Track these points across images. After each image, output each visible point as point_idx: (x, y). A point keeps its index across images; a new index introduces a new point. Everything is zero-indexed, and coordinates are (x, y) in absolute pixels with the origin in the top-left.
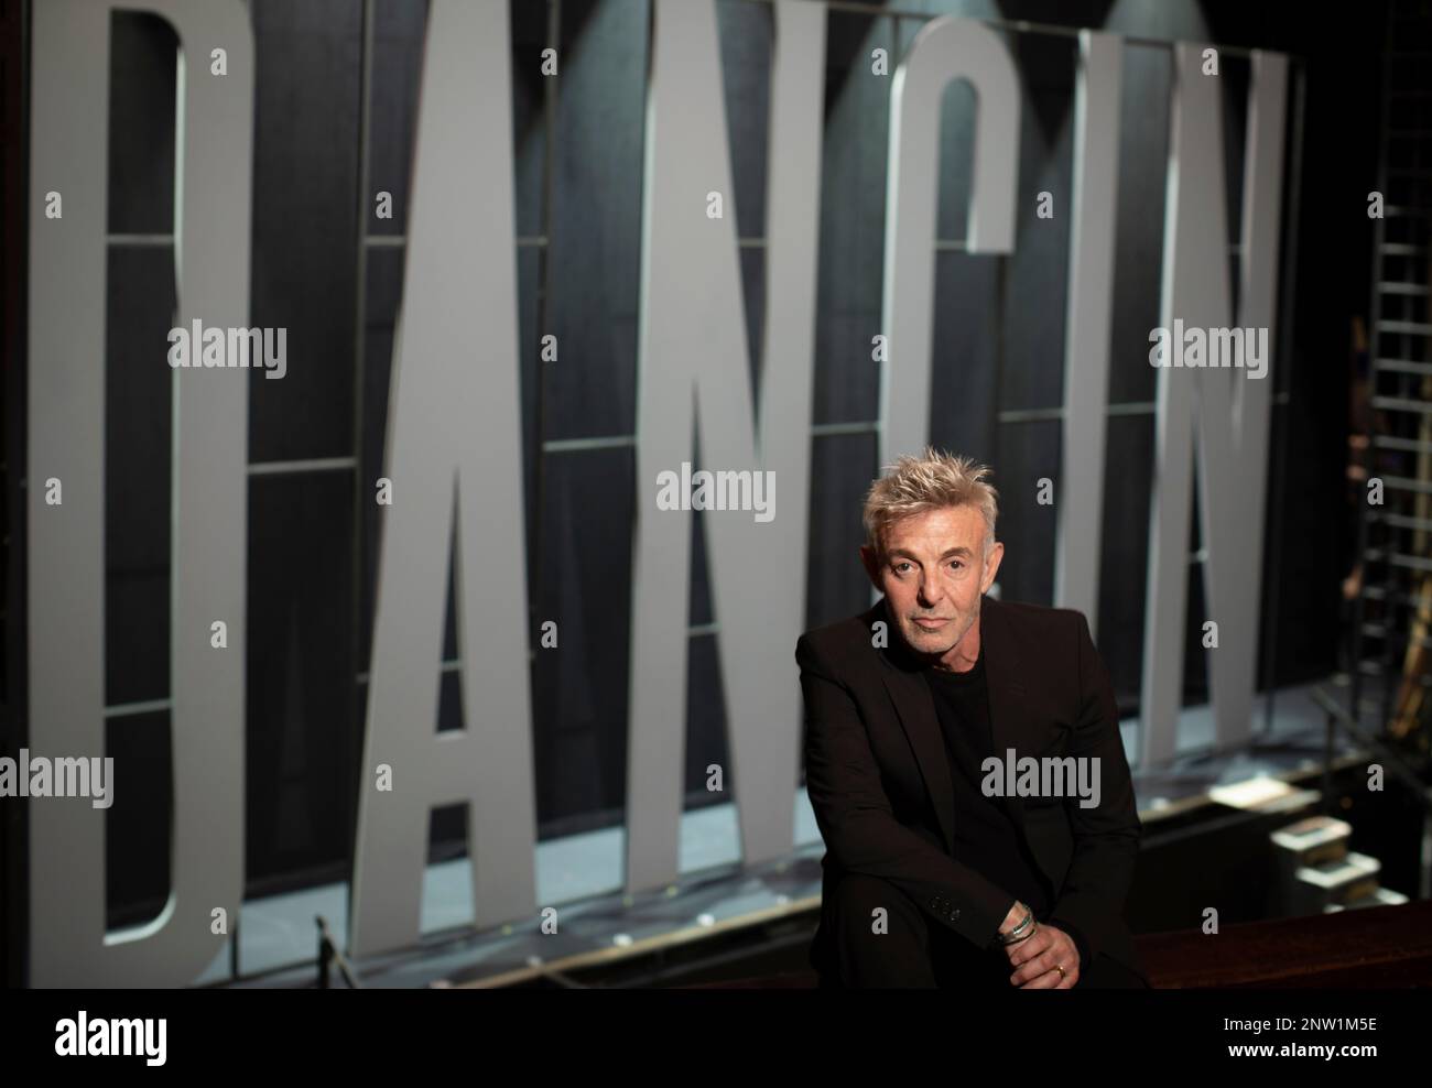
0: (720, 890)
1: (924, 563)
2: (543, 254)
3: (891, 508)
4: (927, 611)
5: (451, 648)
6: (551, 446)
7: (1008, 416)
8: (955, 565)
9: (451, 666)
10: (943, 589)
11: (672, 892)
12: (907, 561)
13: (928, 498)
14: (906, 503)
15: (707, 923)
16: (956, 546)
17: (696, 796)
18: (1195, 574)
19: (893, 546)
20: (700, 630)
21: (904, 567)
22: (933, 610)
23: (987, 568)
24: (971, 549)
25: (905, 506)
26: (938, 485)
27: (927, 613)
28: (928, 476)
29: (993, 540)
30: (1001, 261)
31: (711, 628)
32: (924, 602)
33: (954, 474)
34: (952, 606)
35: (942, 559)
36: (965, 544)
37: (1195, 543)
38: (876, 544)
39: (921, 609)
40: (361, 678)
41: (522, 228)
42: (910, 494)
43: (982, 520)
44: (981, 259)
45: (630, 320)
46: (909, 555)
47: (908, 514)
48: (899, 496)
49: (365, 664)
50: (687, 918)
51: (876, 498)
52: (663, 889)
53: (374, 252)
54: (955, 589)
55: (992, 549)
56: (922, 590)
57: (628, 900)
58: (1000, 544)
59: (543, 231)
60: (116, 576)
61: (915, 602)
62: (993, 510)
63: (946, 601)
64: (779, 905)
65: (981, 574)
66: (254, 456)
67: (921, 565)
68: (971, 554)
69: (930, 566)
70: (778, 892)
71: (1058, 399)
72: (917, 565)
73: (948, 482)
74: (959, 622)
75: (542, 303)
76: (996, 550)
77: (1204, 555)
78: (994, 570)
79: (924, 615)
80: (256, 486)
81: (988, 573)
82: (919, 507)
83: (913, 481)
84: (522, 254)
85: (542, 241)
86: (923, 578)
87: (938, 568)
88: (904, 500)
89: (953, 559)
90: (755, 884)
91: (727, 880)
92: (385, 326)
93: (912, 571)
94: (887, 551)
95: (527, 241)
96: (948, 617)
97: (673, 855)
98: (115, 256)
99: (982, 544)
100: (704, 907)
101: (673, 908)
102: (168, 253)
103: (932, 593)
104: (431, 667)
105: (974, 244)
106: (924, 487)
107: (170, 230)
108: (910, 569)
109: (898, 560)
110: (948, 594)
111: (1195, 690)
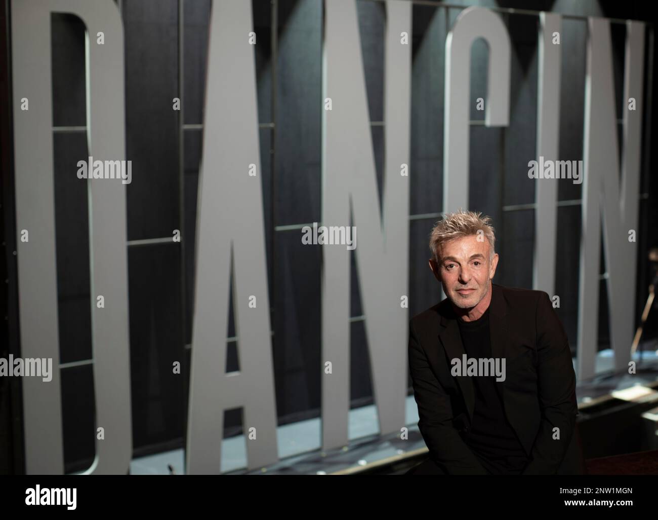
0: (370, 447)
1: (461, 263)
2: (272, 131)
3: (443, 235)
4: (464, 286)
5: (232, 330)
6: (279, 228)
7: (507, 208)
8: (476, 264)
9: (232, 339)
10: (471, 275)
11: (345, 449)
12: (452, 263)
13: (461, 229)
14: (451, 232)
15: (363, 464)
16: (476, 253)
17: (356, 402)
18: (603, 284)
19: (445, 256)
20: (356, 319)
21: (451, 266)
22: (466, 285)
23: (491, 266)
24: (484, 255)
25: (450, 234)
26: (466, 224)
27: (464, 287)
28: (460, 220)
29: (494, 252)
30: (502, 130)
31: (362, 318)
32: (462, 282)
33: (474, 218)
34: (476, 283)
35: (470, 261)
36: (480, 252)
37: (602, 270)
38: (436, 257)
39: (460, 284)
40: (187, 347)
41: (261, 119)
42: (452, 228)
43: (488, 242)
44: (493, 129)
45: (317, 165)
46: (453, 259)
47: (451, 238)
48: (447, 229)
49: (189, 339)
50: (353, 462)
51: (436, 233)
52: (341, 448)
53: (187, 132)
54: (478, 275)
55: (493, 257)
56: (460, 276)
57: (324, 454)
58: (497, 254)
59: (272, 121)
60: (63, 299)
61: (457, 282)
62: (493, 238)
63: (473, 281)
64: (399, 454)
65: (488, 268)
66: (130, 237)
67: (460, 264)
68: (484, 258)
69: (464, 264)
70: (398, 448)
71: (533, 199)
72: (458, 264)
73: (471, 222)
74: (480, 290)
75: (272, 156)
76: (495, 257)
77: (607, 275)
78: (495, 267)
79: (462, 288)
80: (131, 251)
81: (492, 269)
82: (457, 233)
83: (454, 222)
84: (261, 132)
85: (272, 125)
86: (461, 270)
87: (468, 265)
88: (449, 231)
89: (475, 260)
90: (387, 444)
91: (372, 443)
92: (194, 171)
93: (455, 268)
94: (442, 259)
95: (264, 125)
96: (474, 288)
97: (345, 431)
98: (57, 137)
99: (489, 254)
100: (361, 457)
101: (346, 457)
102: (84, 135)
103: (466, 277)
104: (222, 341)
105: (488, 122)
106: (459, 224)
107: (85, 124)
108: (454, 267)
109: (448, 263)
110: (474, 277)
111: (604, 342)
